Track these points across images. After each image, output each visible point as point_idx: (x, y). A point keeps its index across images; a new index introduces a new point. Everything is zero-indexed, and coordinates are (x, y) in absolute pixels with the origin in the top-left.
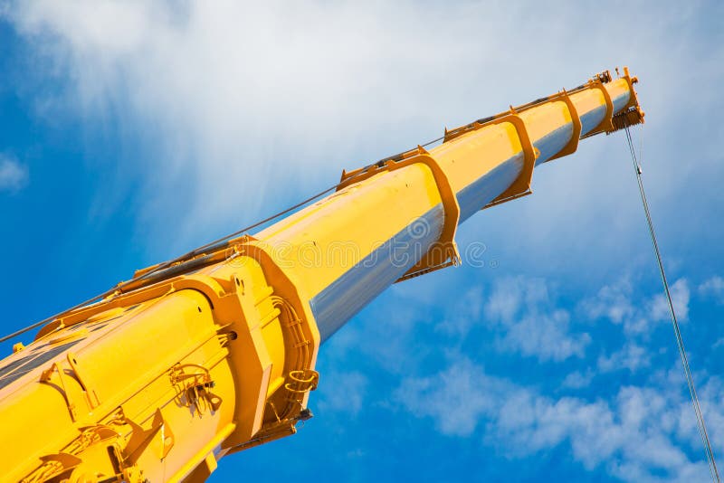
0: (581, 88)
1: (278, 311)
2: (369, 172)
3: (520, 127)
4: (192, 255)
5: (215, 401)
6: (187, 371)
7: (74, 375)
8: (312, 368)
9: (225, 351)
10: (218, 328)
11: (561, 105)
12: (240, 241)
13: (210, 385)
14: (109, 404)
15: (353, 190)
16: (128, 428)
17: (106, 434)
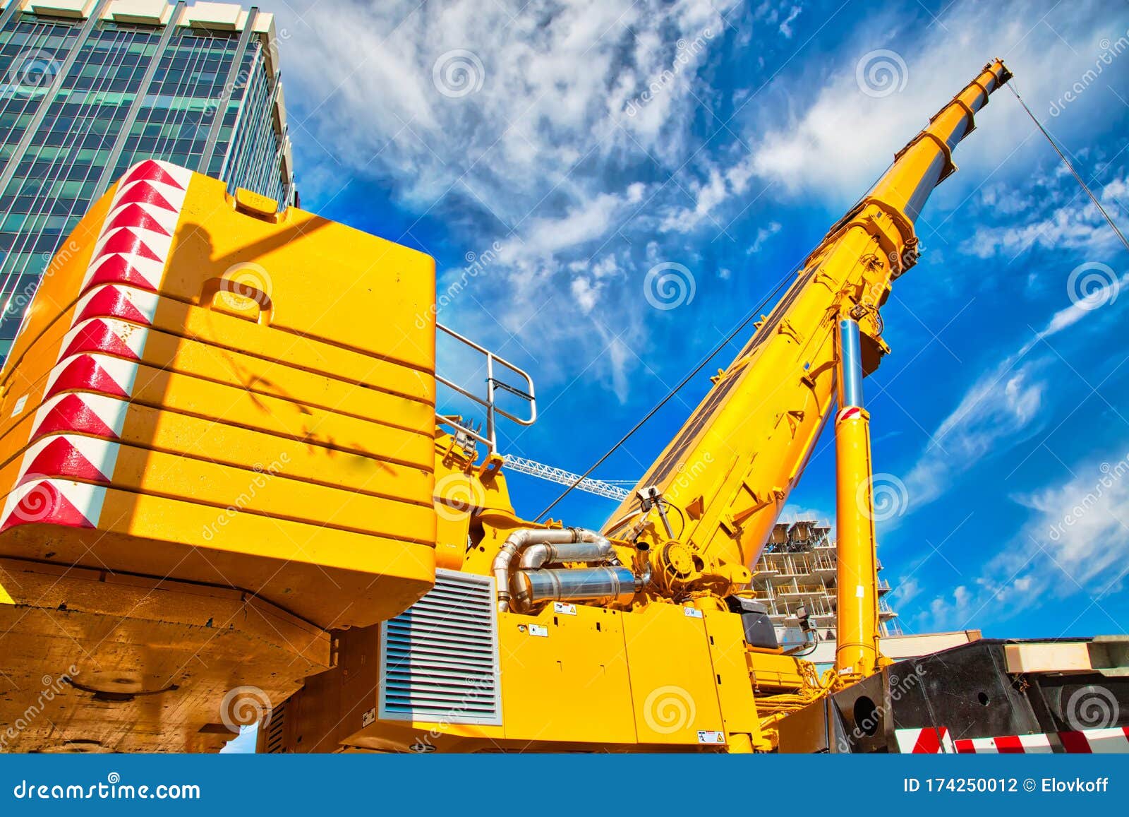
0: (980, 75)
1: (892, 221)
2: (906, 150)
3: (962, 104)
4: (848, 214)
5: (881, 264)
6: (866, 257)
7: (825, 275)
8: (914, 236)
9: (877, 244)
10: (871, 236)
11: (975, 86)
12: (867, 199)
13: (877, 259)
14: (842, 281)
15: (902, 160)
16: (853, 287)
17: (846, 292)
